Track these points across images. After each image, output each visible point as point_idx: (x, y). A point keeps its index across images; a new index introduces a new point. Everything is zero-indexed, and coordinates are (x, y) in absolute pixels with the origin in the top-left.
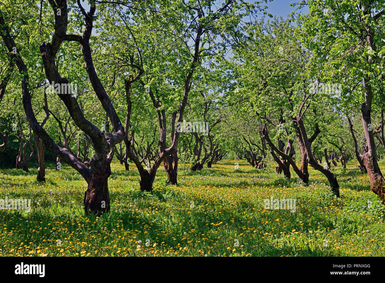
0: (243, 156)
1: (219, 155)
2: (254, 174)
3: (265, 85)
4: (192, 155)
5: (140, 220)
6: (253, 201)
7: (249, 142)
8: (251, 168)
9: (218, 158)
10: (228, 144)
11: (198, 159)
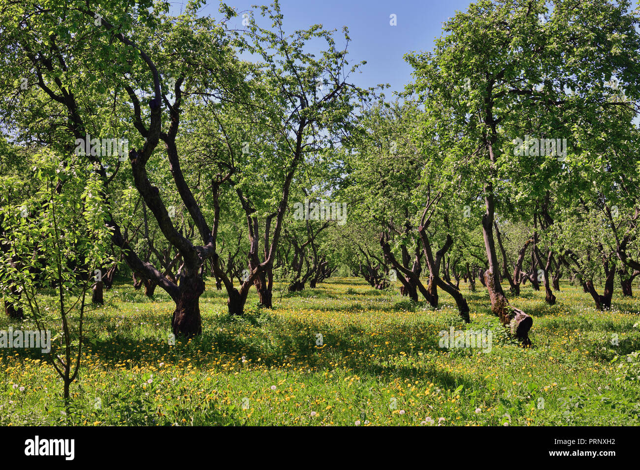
0: (360, 272)
1: (327, 270)
2: (373, 297)
3: (384, 183)
4: (290, 271)
5: (235, 343)
6: (364, 325)
7: (367, 253)
8: (369, 288)
9: (325, 275)
10: (339, 255)
11: (298, 276)
